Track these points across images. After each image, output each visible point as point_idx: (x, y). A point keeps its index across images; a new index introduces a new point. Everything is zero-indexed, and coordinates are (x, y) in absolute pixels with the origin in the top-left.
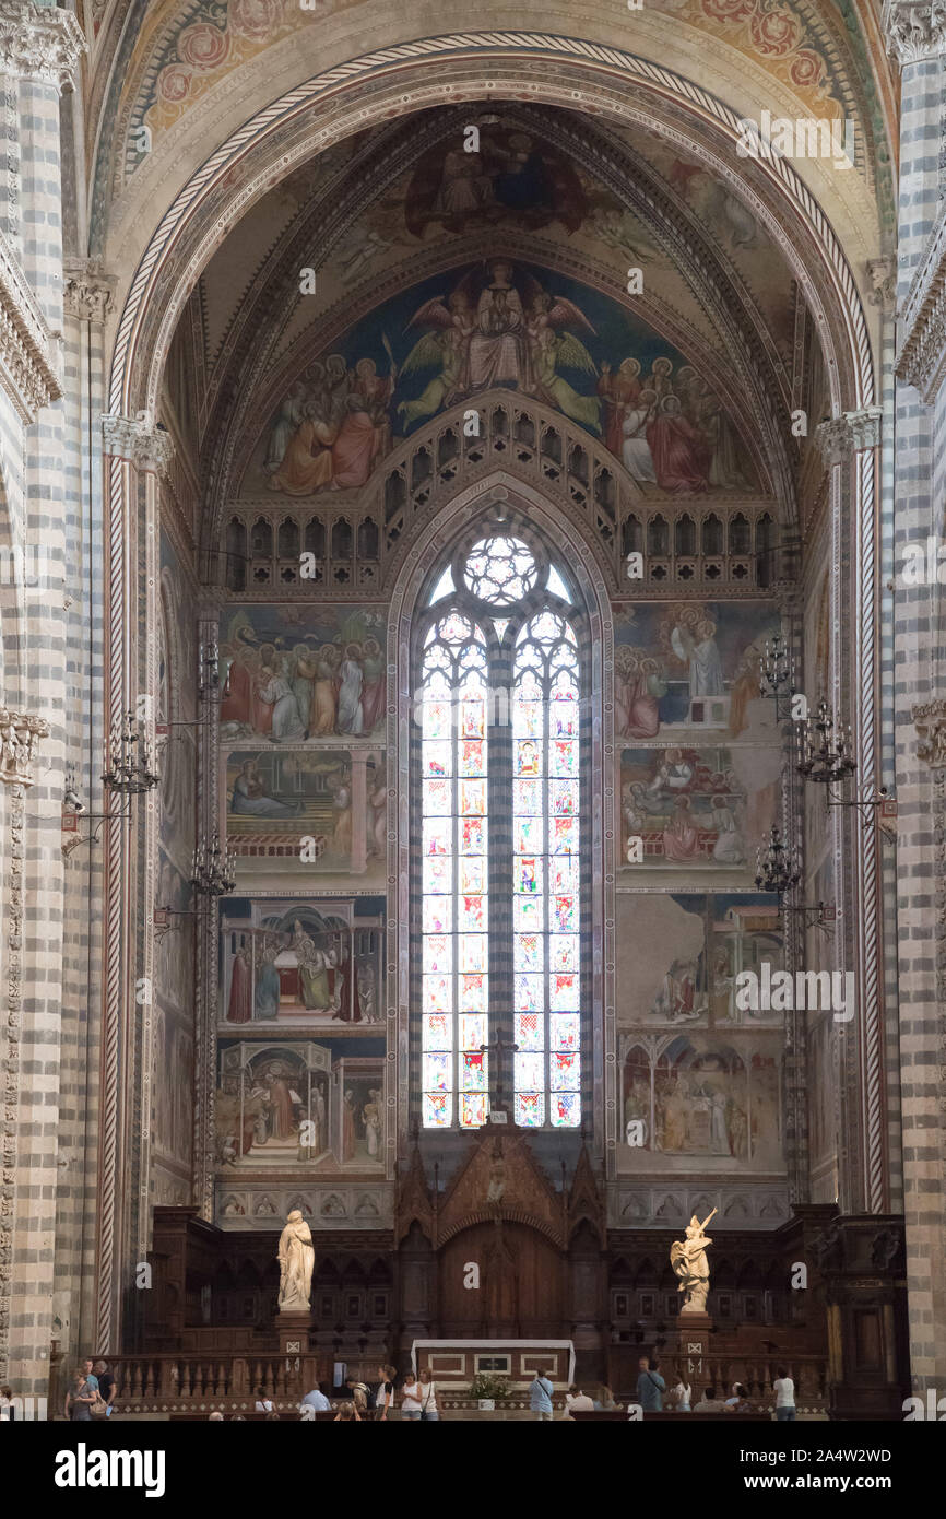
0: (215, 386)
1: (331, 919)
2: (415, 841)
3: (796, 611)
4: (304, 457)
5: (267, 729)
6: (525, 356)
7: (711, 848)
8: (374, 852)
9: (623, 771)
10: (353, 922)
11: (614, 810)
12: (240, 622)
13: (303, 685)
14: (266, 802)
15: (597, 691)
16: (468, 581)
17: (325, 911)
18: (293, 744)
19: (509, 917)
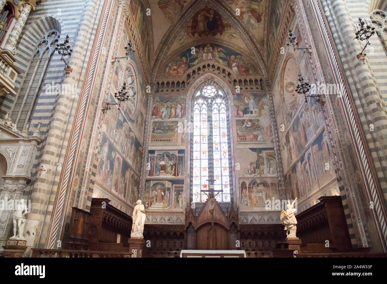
0: (155, 57)
1: (173, 154)
2: (192, 140)
3: (270, 93)
4: (172, 72)
5: (161, 117)
6: (213, 56)
7: (257, 138)
8: (182, 141)
9: (237, 124)
10: (177, 155)
11: (235, 131)
12: (157, 98)
13: (169, 109)
14: (160, 131)
15: (230, 110)
16: (203, 93)
17: (171, 153)
18: (166, 120)
19: (212, 155)
